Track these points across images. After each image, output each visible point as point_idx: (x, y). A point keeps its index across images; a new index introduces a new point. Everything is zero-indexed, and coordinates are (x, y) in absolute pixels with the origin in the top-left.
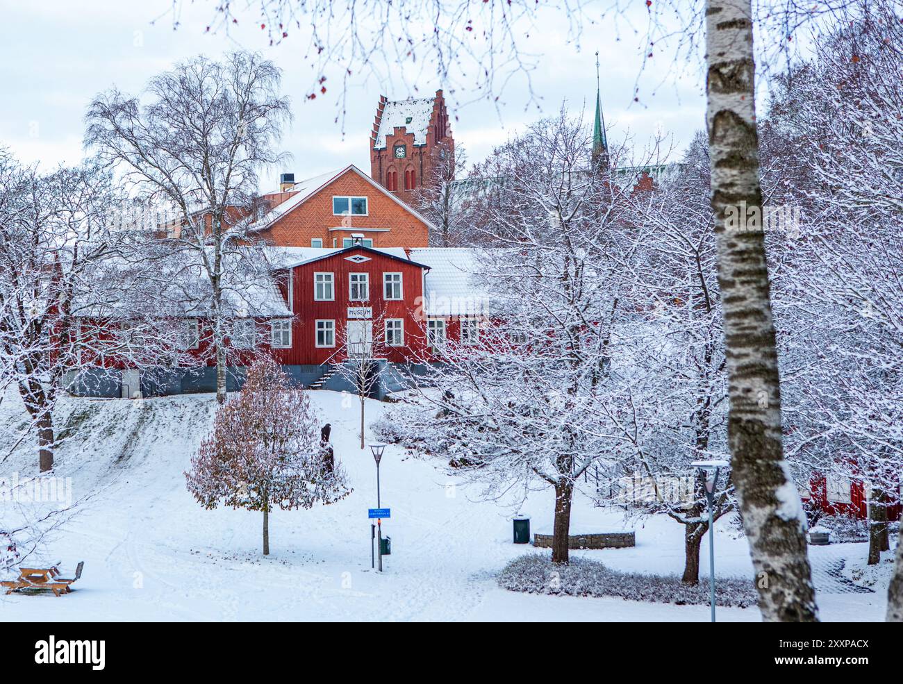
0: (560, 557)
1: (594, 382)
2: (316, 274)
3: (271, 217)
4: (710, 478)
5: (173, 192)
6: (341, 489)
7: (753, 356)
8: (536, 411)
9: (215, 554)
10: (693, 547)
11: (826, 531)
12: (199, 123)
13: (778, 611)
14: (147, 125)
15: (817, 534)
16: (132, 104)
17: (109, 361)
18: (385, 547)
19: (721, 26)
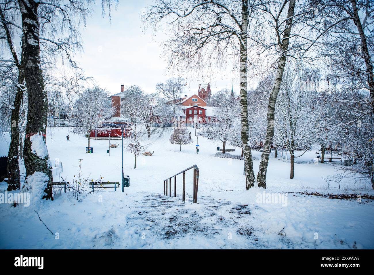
0: (224, 152)
1: (230, 127)
2: (189, 110)
3: (183, 101)
5: (169, 97)
7: (245, 123)
8: (221, 131)
9: (173, 151)
12: (173, 87)
13: (247, 158)
16: (163, 84)
17: (158, 122)
18: (198, 150)
19: (242, 77)
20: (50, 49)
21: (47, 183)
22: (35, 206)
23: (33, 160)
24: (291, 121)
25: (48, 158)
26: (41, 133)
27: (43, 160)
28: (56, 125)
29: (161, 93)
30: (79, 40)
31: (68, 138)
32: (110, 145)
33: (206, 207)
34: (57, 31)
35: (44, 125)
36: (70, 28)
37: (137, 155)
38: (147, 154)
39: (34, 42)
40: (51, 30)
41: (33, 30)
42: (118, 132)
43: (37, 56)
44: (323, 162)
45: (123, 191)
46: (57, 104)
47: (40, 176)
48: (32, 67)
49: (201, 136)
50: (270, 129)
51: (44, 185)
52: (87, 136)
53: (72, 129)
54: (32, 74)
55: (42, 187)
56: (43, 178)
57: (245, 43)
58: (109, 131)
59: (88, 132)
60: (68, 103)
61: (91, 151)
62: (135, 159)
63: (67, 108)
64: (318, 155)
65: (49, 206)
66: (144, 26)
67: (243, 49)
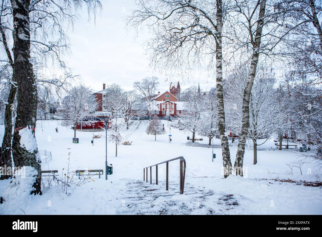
0: (193, 142)
1: (198, 119)
3: (157, 97)
4: (213, 132)
5: (144, 94)
7: (222, 116)
8: (190, 123)
9: (149, 140)
10: (210, 141)
12: (148, 85)
13: (224, 148)
14: (141, 85)
16: (139, 82)
17: (136, 115)
18: (171, 140)
19: (218, 73)
20: (42, 50)
21: (36, 177)
22: (22, 202)
23: (22, 154)
24: (253, 113)
25: (37, 152)
26: (30, 126)
27: (32, 154)
28: (46, 119)
29: (138, 91)
30: (68, 43)
31: (57, 130)
32: (94, 136)
33: (193, 198)
34: (48, 35)
35: (33, 119)
36: (60, 31)
37: (117, 145)
38: (126, 144)
39: (25, 37)
40: (43, 33)
41: (24, 25)
42: (101, 124)
43: (28, 50)
44: (281, 149)
45: (107, 179)
46: (47, 101)
47: (29, 171)
48: (22, 62)
49: (173, 128)
50: (245, 121)
51: (32, 180)
52: (73, 128)
53: (60, 122)
54: (22, 68)
55: (30, 182)
56: (32, 172)
57: (220, 42)
58: (93, 124)
59: (74, 125)
60: (57, 99)
61: (77, 141)
62: (116, 148)
63: (56, 104)
64: (276, 143)
65: (37, 202)
66: (127, 27)
67: (219, 47)
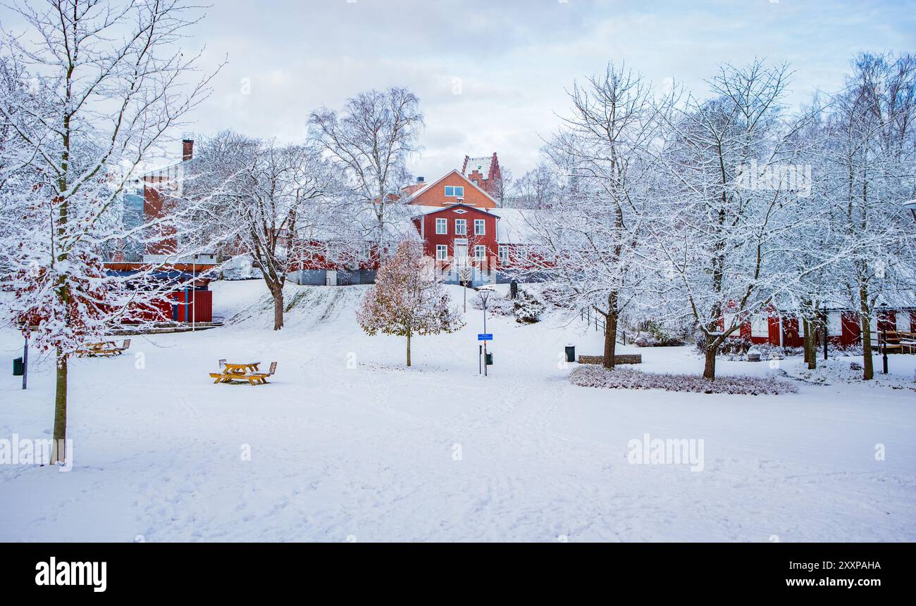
0: (610, 365)
2: (437, 219)
3: (411, 197)
6: (458, 322)
9: (375, 366)
10: (711, 354)
11: (759, 353)
14: (341, 128)
15: (753, 355)
16: (333, 116)
18: (489, 360)
